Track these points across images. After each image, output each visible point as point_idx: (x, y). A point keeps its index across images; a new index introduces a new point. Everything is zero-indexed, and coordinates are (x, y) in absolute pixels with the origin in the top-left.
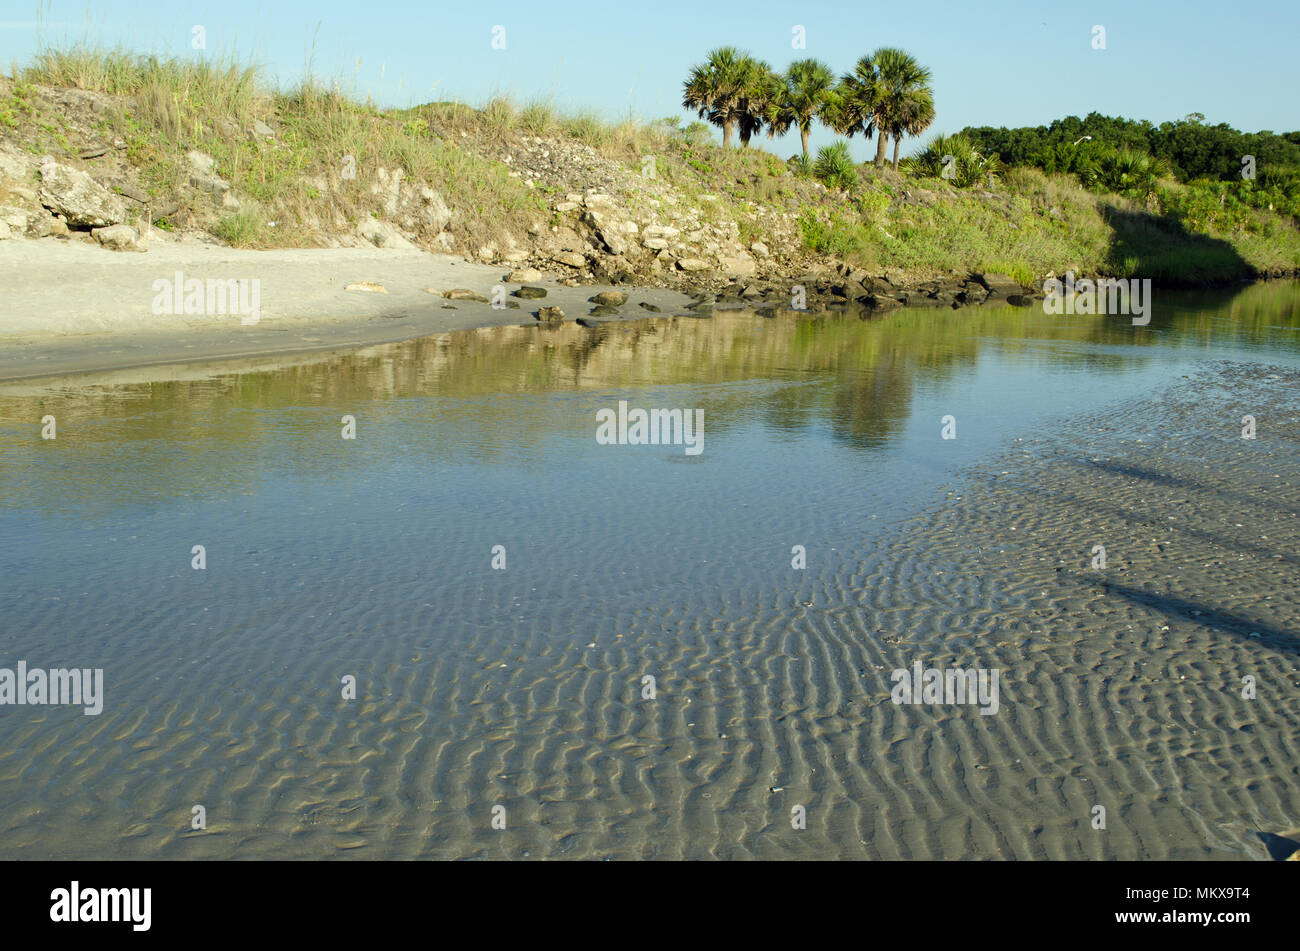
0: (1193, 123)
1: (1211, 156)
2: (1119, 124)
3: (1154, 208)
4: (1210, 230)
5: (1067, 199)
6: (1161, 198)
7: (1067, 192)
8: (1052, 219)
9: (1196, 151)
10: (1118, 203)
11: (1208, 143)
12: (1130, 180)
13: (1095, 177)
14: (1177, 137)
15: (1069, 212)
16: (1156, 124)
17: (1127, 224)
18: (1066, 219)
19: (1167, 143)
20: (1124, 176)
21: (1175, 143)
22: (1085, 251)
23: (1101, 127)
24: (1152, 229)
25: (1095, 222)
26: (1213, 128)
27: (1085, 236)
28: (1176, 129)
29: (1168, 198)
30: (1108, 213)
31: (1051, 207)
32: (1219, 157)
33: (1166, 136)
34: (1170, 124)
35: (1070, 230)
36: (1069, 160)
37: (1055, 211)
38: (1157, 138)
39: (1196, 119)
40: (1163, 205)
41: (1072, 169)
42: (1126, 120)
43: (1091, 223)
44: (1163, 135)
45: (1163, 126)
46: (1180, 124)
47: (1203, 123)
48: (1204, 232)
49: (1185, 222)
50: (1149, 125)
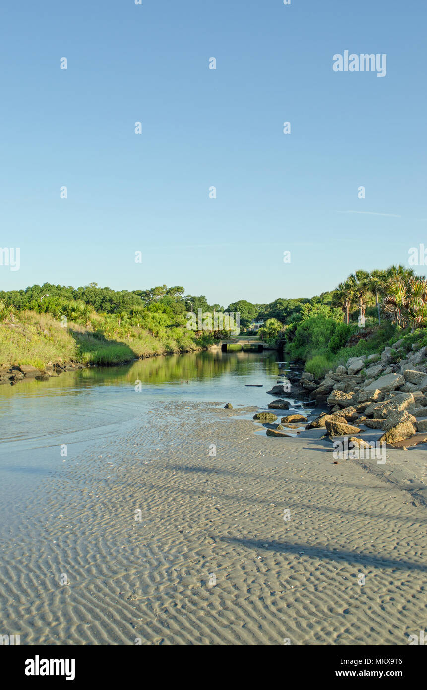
0: (93, 287)
1: (102, 302)
2: (59, 288)
3: (90, 328)
4: (115, 337)
5: (51, 325)
6: (93, 323)
7: (50, 322)
8: (45, 336)
9: (95, 300)
10: (74, 327)
11: (100, 296)
12: (76, 315)
13: (60, 314)
14: (86, 294)
15: (53, 332)
16: (76, 288)
17: (80, 336)
18: (52, 335)
19: (81, 297)
20: (73, 313)
21: (85, 297)
22: (64, 351)
23: (50, 290)
24: (92, 338)
25: (65, 336)
26: (102, 290)
27: (62, 343)
28: (85, 290)
29: (96, 323)
30: (71, 332)
31: (43, 330)
32: (106, 303)
33: (81, 293)
34: (82, 288)
35: (54, 341)
36: (45, 306)
37: (46, 332)
38: (77, 294)
39: (94, 285)
40: (94, 327)
41: (47, 311)
42: (62, 286)
43: (64, 337)
44: (80, 293)
45: (79, 289)
46: (87, 288)
47: (97, 287)
48: (114, 338)
49: (105, 334)
50: (73, 288)
